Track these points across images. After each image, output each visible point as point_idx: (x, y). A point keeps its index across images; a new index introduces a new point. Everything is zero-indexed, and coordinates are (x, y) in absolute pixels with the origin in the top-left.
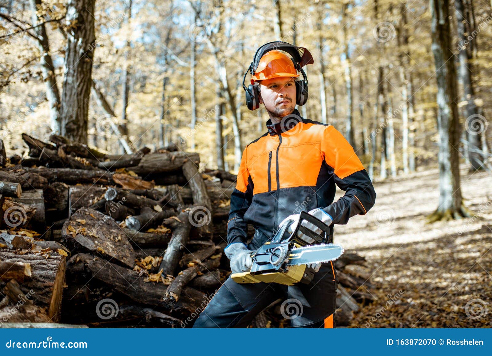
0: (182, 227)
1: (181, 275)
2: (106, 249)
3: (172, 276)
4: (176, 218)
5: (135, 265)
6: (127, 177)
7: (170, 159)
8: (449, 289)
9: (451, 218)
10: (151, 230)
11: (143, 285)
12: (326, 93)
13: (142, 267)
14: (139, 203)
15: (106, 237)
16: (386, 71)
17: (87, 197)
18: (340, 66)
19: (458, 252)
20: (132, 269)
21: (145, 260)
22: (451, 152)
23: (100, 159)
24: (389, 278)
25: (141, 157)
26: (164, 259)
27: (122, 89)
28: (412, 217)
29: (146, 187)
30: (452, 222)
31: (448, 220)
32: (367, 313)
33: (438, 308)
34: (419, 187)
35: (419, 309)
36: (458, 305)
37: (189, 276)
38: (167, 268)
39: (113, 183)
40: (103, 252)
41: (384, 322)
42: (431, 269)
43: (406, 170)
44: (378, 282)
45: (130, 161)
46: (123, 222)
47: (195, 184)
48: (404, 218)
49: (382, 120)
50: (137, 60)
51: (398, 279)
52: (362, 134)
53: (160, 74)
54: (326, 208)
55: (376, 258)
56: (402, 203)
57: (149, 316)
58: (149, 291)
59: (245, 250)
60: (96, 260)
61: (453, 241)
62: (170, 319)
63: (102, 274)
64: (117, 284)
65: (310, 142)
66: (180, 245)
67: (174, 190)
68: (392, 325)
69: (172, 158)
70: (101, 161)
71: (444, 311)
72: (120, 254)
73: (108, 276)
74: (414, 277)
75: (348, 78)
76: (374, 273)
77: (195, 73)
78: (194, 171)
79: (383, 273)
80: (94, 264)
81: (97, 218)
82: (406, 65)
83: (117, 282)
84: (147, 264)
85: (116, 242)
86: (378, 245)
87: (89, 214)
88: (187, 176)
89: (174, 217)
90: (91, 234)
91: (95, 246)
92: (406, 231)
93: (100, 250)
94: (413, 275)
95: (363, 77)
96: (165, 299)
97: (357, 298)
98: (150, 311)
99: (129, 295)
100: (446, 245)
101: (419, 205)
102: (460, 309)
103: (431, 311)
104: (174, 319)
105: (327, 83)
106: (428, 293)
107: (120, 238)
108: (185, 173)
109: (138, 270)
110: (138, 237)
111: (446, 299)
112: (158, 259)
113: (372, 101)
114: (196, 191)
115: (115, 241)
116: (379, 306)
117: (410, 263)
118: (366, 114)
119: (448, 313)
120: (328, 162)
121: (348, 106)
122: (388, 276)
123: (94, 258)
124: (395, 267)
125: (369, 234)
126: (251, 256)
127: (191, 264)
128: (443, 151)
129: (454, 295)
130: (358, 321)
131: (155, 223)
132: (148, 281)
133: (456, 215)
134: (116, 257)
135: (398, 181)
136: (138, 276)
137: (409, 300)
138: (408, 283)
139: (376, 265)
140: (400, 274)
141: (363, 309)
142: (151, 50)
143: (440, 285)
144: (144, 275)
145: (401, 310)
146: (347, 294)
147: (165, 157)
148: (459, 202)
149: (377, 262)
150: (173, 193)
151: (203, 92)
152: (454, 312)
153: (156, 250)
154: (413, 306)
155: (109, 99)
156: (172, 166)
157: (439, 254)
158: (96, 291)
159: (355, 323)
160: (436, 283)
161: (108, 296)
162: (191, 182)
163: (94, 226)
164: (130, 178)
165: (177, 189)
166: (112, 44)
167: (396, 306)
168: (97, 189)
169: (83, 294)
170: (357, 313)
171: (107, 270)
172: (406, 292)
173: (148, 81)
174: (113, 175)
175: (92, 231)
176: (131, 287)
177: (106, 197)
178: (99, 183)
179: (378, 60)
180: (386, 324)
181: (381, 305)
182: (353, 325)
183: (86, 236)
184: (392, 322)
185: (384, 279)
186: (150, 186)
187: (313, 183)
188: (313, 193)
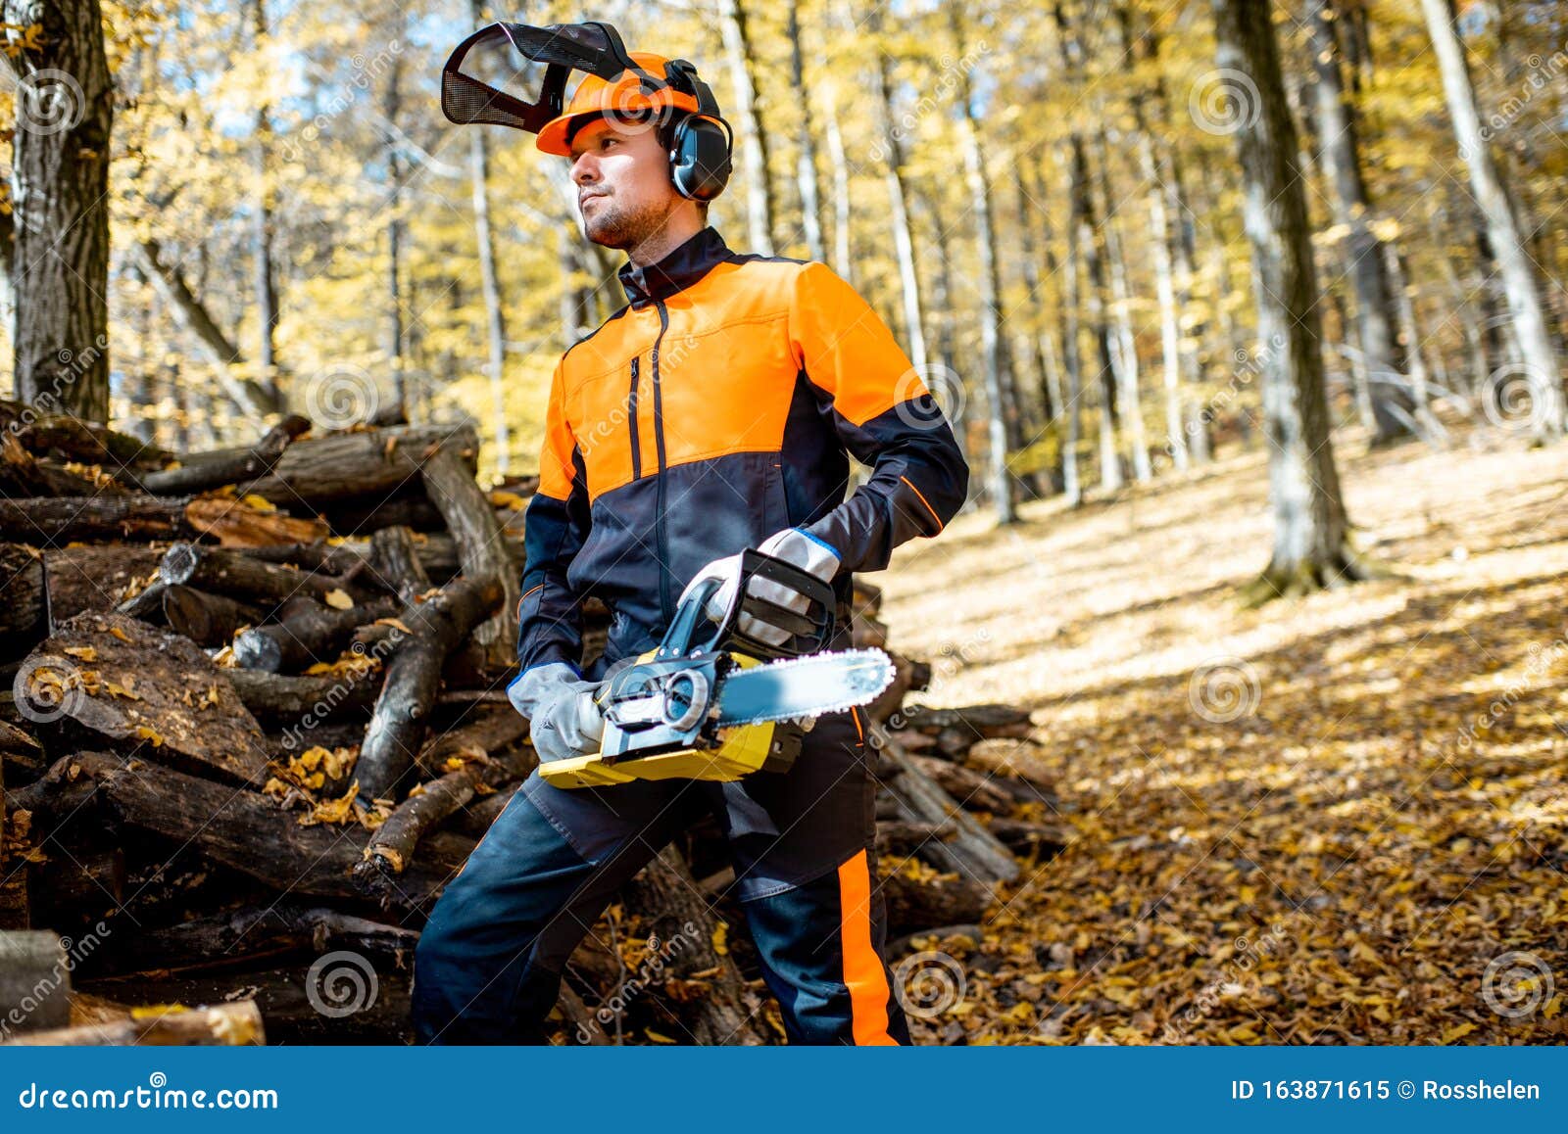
0: (414, 648)
1: (419, 797)
2: (167, 732)
3: (392, 803)
4: (396, 623)
5: (267, 777)
6: (233, 510)
7: (380, 451)
8: (1301, 792)
9: (1313, 586)
10: (319, 668)
11: (294, 837)
12: (911, 233)
13: (292, 782)
14: (277, 588)
15: (166, 697)
16: (1092, 151)
17: (105, 580)
18: (950, 142)
19: (1335, 683)
20: (258, 789)
21: (300, 761)
22: (1300, 381)
23: (147, 464)
24: (1119, 779)
25: (282, 446)
26: (364, 752)
28: (1197, 596)
29: (298, 536)
30: (1317, 599)
31: (1305, 593)
32: (1047, 884)
33: (1264, 846)
34: (1221, 505)
35: (1205, 856)
36: (1321, 832)
37: (445, 799)
38: (374, 778)
39: (187, 532)
40: (157, 743)
41: (1098, 902)
42: (1250, 739)
43: (1180, 454)
44: (1085, 794)
45: (244, 461)
46: (226, 649)
47: (464, 518)
48: (1173, 600)
49: (1092, 305)
50: (296, 172)
51: (1147, 778)
52: (1040, 360)
53: (374, 210)
54: (816, 527)
55: (1085, 725)
56: (1169, 557)
57: (322, 932)
58: (315, 853)
59: (572, 685)
60: (136, 769)
61: (1320, 655)
62: (389, 936)
63: (158, 813)
64: (210, 838)
65: (755, 316)
66: (410, 702)
67: (396, 544)
68: (1122, 910)
69: (385, 445)
70: (151, 471)
71: (1278, 853)
72: (216, 747)
73: (178, 814)
74: (1196, 769)
75: (975, 181)
76: (1075, 768)
77: (487, 198)
78: (460, 480)
79: (1104, 763)
80: (128, 781)
81: (136, 642)
82: (1156, 125)
83: (207, 831)
84: (309, 774)
85: (200, 711)
86: (1091, 688)
87: (108, 631)
88: (440, 499)
89: (388, 621)
90: (114, 690)
91: (126, 724)
92: (1176, 639)
93: (147, 736)
94: (1193, 761)
95: (1029, 177)
96: (360, 867)
97: (1013, 841)
98: (326, 917)
99: (252, 871)
100: (1298, 669)
101: (1222, 556)
102: (1326, 843)
103: (1240, 857)
104: (400, 932)
105: (913, 200)
106: (1235, 807)
107: (213, 696)
108: (430, 492)
109: (278, 792)
110: (277, 693)
111: (1286, 818)
112: (344, 755)
113: (1061, 248)
114: (467, 543)
115: (196, 706)
116: (1082, 860)
117: (1185, 730)
118: (1046, 291)
119: (1291, 860)
120: (814, 377)
121: (984, 273)
122: (1116, 773)
123: (128, 762)
124: (1141, 744)
125: (1066, 658)
126: (594, 698)
127: (454, 762)
128: (1277, 380)
129: (1314, 806)
130: (1017, 908)
131: (330, 646)
132: (312, 822)
133: (1330, 575)
134: (201, 756)
135: (1155, 493)
136: (278, 810)
137: (1174, 834)
138: (1174, 788)
139: (1082, 744)
140: (1154, 763)
141: (1036, 874)
142: (340, 134)
143: (1274, 784)
144: (300, 806)
145: (1149, 865)
146: (979, 830)
147: (363, 443)
148: (1335, 534)
149: (1087, 737)
150: (393, 553)
151: (518, 258)
152: (1310, 855)
153: (342, 730)
154: (1187, 851)
156: (388, 470)
157: (1275, 697)
158: (153, 872)
159: (1007, 915)
160: (1261, 779)
161: (193, 884)
162: (453, 514)
163: (125, 665)
164: (243, 512)
165: (405, 541)
166: (209, 124)
167: (1134, 854)
168: (137, 553)
169: (101, 878)
170: (1012, 886)
171: (176, 799)
172: (1167, 813)
173: (337, 238)
174: (183, 505)
175: (118, 682)
176: (257, 846)
177: (165, 577)
178: (142, 537)
179: (1068, 118)
180: (1102, 909)
181: (1089, 855)
182: (1002, 921)
183: (97, 696)
184: (1122, 900)
185: (1104, 782)
186: (315, 534)
187: (771, 440)
188: (772, 473)
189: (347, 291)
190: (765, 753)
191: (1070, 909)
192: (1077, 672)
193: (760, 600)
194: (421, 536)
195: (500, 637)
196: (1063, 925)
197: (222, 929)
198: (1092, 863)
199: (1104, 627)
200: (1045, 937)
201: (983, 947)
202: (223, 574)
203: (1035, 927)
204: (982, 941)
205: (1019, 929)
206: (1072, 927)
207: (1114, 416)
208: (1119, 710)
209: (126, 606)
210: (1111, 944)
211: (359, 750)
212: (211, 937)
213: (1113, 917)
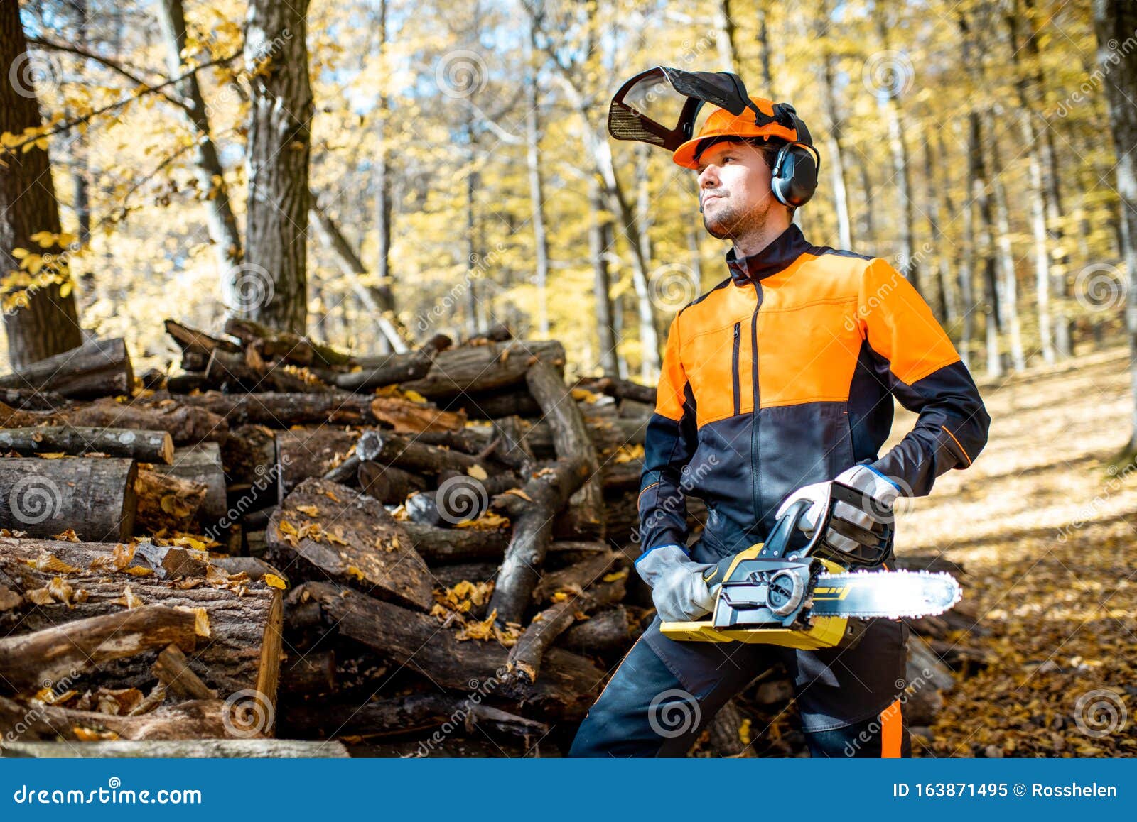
0: (534, 512)
1: (539, 622)
2: (367, 570)
3: (519, 625)
4: (521, 493)
5: (433, 603)
6: (403, 405)
7: (497, 359)
11: (453, 648)
12: (846, 184)
13: (449, 607)
14: (435, 463)
15: (364, 543)
16: (987, 123)
17: (318, 453)
18: (876, 117)
20: (427, 612)
21: (454, 591)
23: (339, 368)
24: (1023, 611)
25: (432, 357)
26: (498, 586)
27: (376, 205)
28: (1069, 465)
29: (446, 424)
32: (975, 695)
34: (1082, 393)
35: (1099, 680)
37: (557, 624)
38: (506, 606)
39: (372, 421)
40: (361, 578)
41: (1018, 713)
42: (1123, 585)
43: (1049, 353)
44: (996, 621)
45: (407, 368)
46: (401, 507)
47: (557, 411)
48: (1050, 467)
49: (983, 239)
50: (406, 137)
51: (1044, 613)
52: (939, 277)
53: (459, 165)
54: (878, 463)
55: (989, 564)
56: (1044, 432)
58: (468, 661)
60: (346, 596)
62: (518, 724)
63: (362, 628)
64: (397, 647)
65: (832, 299)
66: (532, 552)
67: (510, 429)
68: (1038, 721)
69: (501, 356)
70: (342, 372)
72: (398, 580)
73: (375, 629)
74: (1084, 606)
75: (896, 146)
76: (985, 600)
77: (539, 158)
78: (553, 381)
79: (1008, 598)
80: (342, 605)
81: (343, 502)
82: (1037, 106)
83: (395, 643)
84: (460, 601)
85: (387, 553)
86: (990, 534)
87: (324, 493)
88: (539, 395)
89: (514, 491)
90: (331, 538)
91: (341, 563)
92: (1056, 499)
93: (353, 572)
94: (1079, 600)
95: (933, 142)
97: (949, 660)
99: (423, 672)
101: (1086, 434)
103: (1130, 684)
104: (527, 722)
105: (848, 160)
106: (1119, 642)
107: (395, 543)
108: (532, 390)
109: (441, 615)
110: (436, 541)
112: (484, 588)
113: (958, 195)
114: (560, 429)
115: (384, 550)
116: (1002, 677)
117: (1070, 573)
118: (945, 228)
120: (875, 345)
121: (900, 213)
122: (1019, 606)
123: (341, 590)
124: (1036, 583)
125: (969, 510)
126: (703, 577)
127: (560, 595)
130: (954, 713)
132: (465, 638)
134: (388, 587)
135: (1029, 381)
136: (441, 628)
137: (1074, 661)
138: (1068, 621)
139: (989, 581)
140: (1048, 600)
141: (966, 685)
142: (435, 113)
144: (456, 626)
145: (1056, 685)
146: (924, 651)
147: (485, 354)
149: (992, 575)
150: (509, 436)
151: (559, 199)
153: (479, 567)
154: (1086, 675)
155: (348, 231)
156: (502, 374)
158: (350, 665)
159: (947, 718)
161: (377, 675)
162: (549, 408)
163: (337, 519)
164: (410, 407)
165: (517, 427)
166: (347, 106)
167: (1043, 675)
168: (338, 435)
169: (321, 672)
170: (949, 695)
171: (373, 618)
172: (1064, 642)
173: (432, 184)
174: (370, 401)
175: (332, 531)
176: (427, 655)
177: (359, 452)
178: (340, 422)
179: (967, 98)
180: (1022, 718)
181: (1007, 673)
182: (943, 723)
183: (321, 542)
184: (1037, 713)
185: (1010, 613)
186: (457, 422)
187: (841, 394)
188: (841, 418)
189: (436, 222)
190: (841, 634)
191: (995, 716)
192: (978, 521)
193: (842, 520)
194: (526, 423)
195: (586, 500)
196: (992, 730)
197: (398, 709)
198: (1010, 680)
199: (997, 486)
200: (979, 738)
201: (935, 745)
202: (400, 453)
203: (970, 729)
204: (934, 741)
205: (957, 730)
206: (1000, 732)
207: (998, 323)
208: (1016, 553)
209: (332, 473)
210: (1032, 748)
211: (495, 584)
212: (390, 715)
213: (1032, 727)
